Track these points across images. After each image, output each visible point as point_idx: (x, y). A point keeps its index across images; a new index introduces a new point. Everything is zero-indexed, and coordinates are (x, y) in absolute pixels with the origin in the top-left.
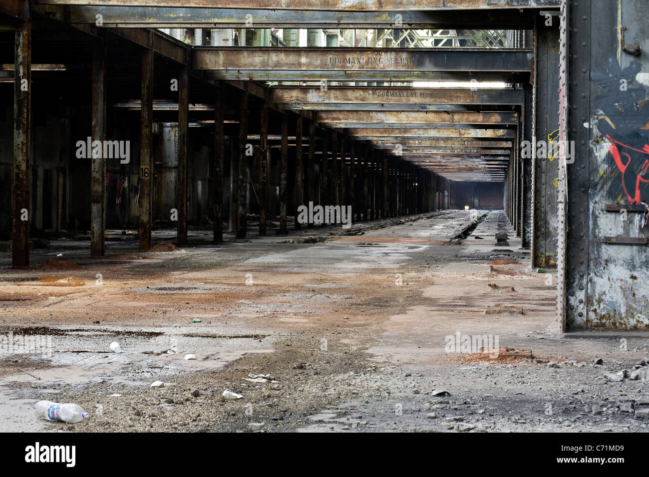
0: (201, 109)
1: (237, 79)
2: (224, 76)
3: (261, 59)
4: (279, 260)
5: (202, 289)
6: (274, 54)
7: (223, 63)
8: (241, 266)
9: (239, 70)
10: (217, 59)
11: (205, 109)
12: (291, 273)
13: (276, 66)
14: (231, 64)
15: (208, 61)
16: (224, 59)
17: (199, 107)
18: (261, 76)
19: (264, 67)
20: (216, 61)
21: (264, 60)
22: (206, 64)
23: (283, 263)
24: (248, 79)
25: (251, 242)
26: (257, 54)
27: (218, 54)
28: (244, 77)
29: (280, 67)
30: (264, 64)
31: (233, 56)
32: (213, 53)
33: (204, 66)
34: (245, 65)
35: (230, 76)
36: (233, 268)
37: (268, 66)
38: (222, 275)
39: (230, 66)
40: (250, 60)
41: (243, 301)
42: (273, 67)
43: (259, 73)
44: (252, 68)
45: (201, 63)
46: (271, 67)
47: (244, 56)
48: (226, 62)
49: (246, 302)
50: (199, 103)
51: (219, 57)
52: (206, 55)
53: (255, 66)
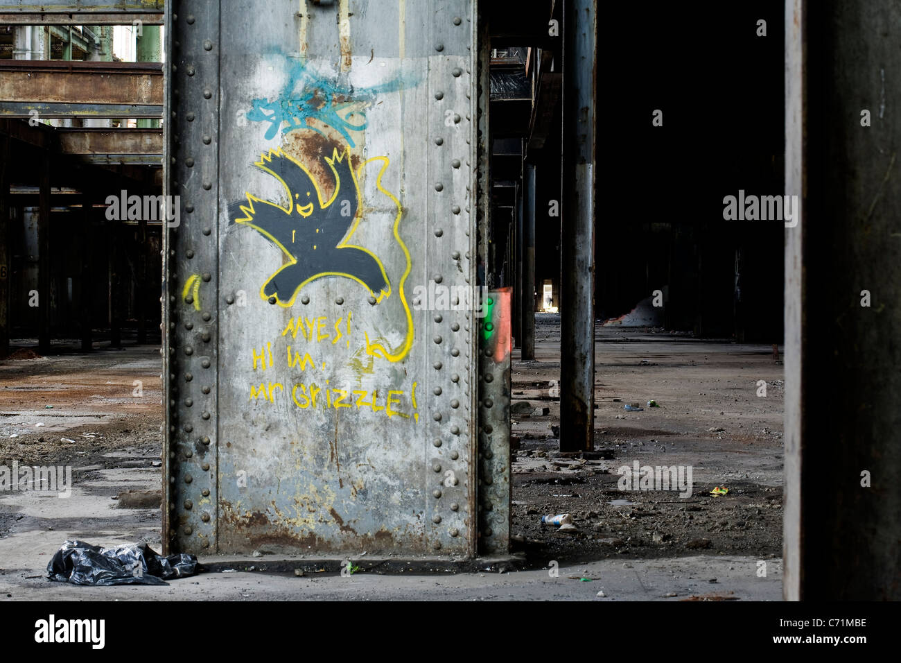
0: (69, 193)
1: (106, 164)
2: (92, 160)
3: (133, 141)
4: (147, 366)
5: (58, 387)
6: (148, 137)
7: (90, 147)
8: (103, 371)
9: (108, 155)
10: (83, 142)
11: (73, 193)
12: (154, 376)
13: (150, 150)
14: (99, 148)
15: (73, 145)
16: (91, 143)
17: (66, 191)
18: (134, 160)
19: (136, 150)
20: (81, 144)
21: (136, 143)
22: (71, 148)
23: (151, 368)
24: (119, 163)
25: (125, 350)
26: (128, 137)
27: (85, 137)
28: (114, 161)
29: (154, 151)
30: (136, 147)
31: (101, 139)
32: (78, 135)
33: (69, 150)
34: (115, 149)
35: (99, 158)
36: (96, 373)
37: (141, 149)
38: (82, 378)
39: (96, 150)
40: (120, 143)
41: (96, 396)
42: (147, 151)
43: (132, 157)
44: (123, 153)
45: (65, 147)
46: (144, 151)
47: (114, 139)
48: (93, 145)
49: (99, 396)
50: (65, 187)
51: (85, 140)
52: (71, 138)
53: (126, 150)
